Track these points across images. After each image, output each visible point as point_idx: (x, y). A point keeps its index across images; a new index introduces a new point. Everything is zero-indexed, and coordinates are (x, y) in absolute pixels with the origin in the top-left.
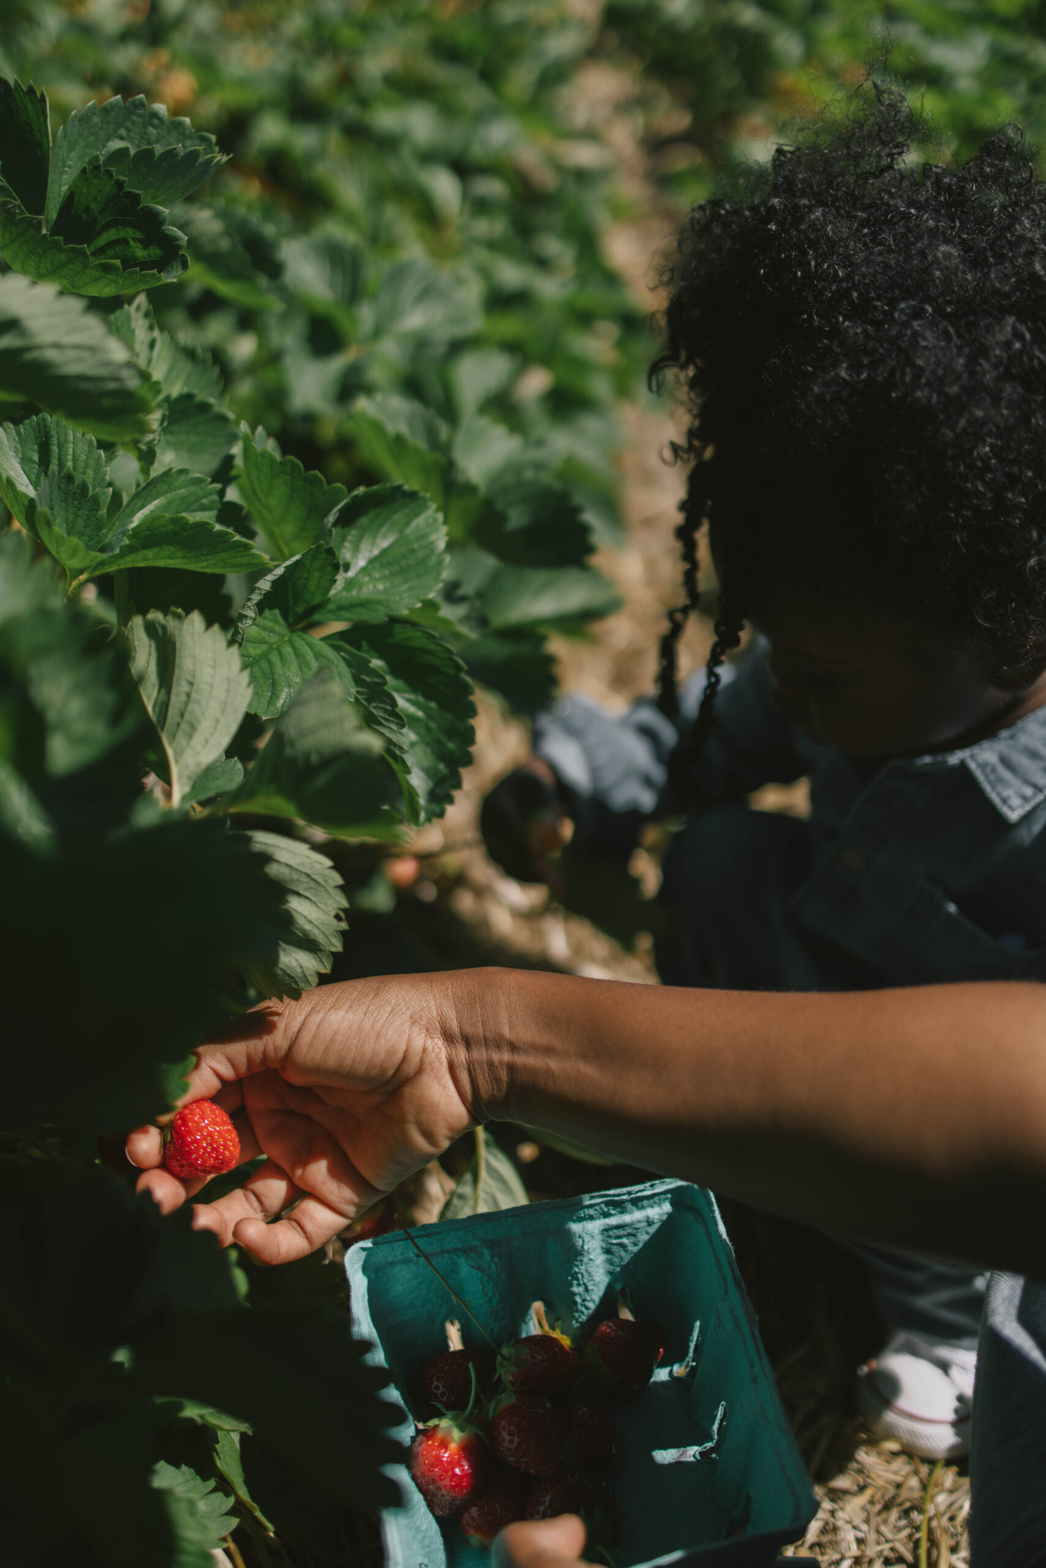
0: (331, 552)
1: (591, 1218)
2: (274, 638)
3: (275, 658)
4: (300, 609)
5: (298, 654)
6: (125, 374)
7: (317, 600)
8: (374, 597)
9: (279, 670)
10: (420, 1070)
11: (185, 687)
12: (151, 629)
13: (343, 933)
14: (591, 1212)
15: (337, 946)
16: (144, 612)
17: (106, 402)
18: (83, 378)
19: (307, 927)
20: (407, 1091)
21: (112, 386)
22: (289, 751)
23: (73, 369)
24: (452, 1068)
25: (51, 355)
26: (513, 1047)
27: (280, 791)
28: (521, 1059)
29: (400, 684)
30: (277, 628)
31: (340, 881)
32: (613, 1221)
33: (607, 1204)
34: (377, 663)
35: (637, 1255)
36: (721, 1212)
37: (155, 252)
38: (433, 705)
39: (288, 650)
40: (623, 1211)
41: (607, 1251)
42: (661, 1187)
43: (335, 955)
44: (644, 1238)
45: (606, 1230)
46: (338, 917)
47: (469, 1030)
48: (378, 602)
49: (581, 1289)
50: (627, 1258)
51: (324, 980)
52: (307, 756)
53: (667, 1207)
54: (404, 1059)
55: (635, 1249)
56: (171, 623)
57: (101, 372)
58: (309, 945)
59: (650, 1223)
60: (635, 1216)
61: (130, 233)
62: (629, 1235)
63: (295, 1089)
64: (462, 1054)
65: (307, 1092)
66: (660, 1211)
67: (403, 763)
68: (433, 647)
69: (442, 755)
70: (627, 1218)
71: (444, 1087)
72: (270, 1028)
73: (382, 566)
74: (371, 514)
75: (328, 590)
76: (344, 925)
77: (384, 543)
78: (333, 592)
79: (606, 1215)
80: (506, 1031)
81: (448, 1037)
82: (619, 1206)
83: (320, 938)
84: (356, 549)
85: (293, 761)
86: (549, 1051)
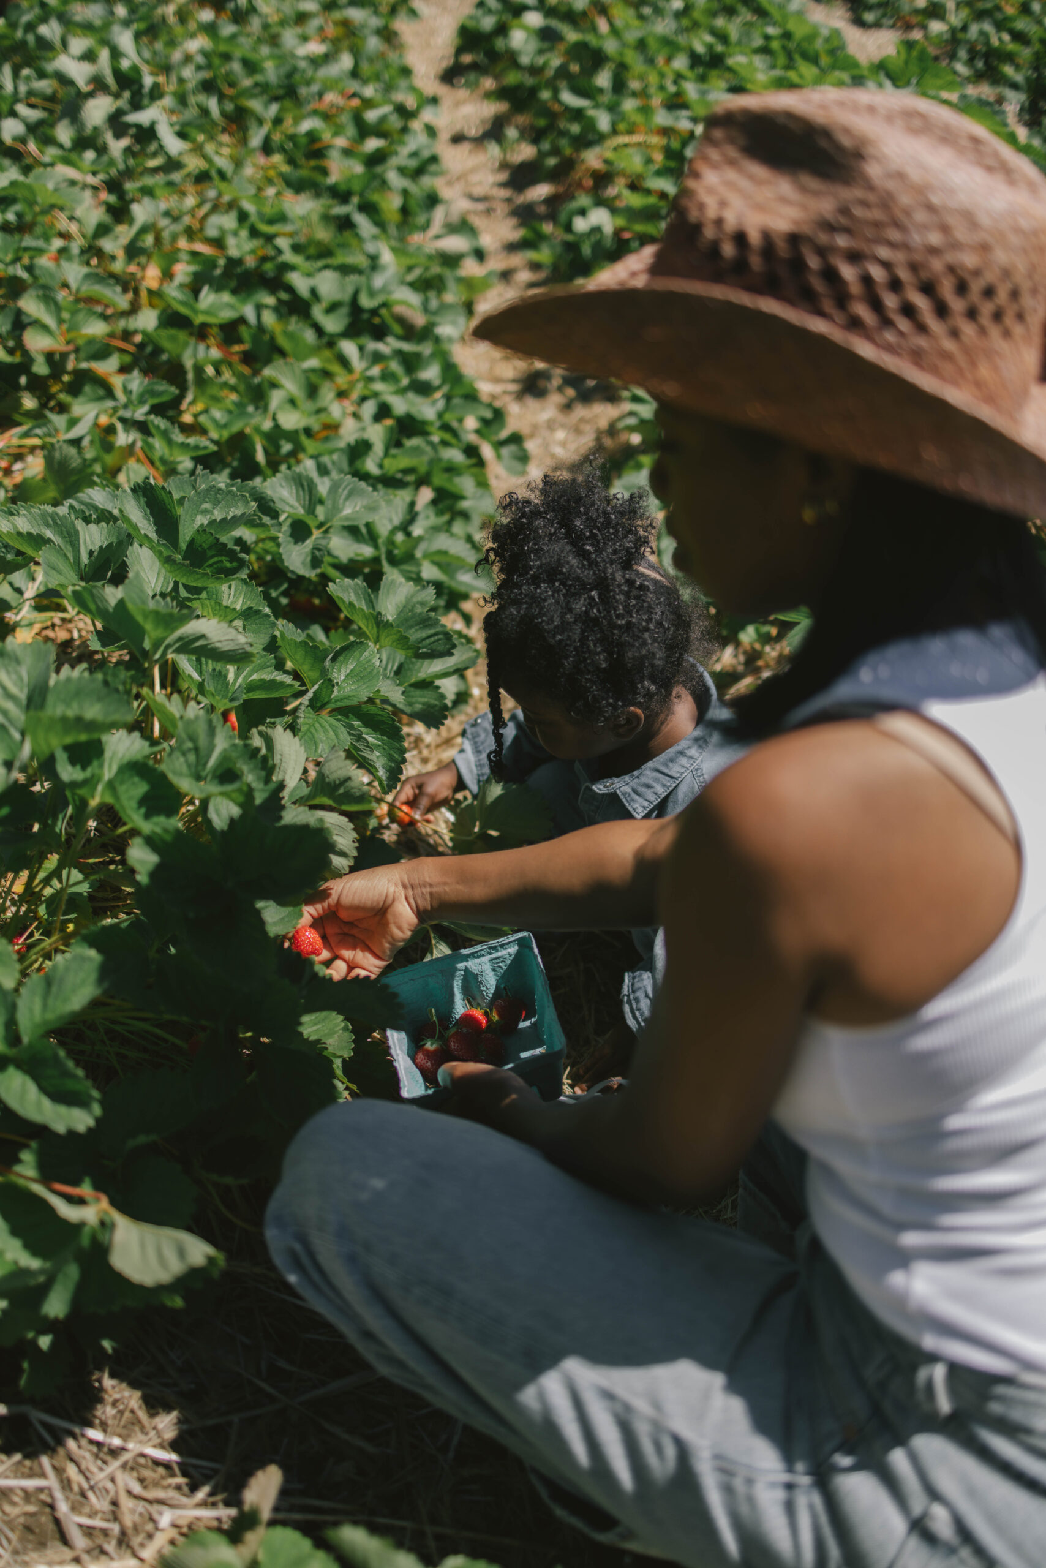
0: (330, 680)
1: (483, 955)
2: (310, 721)
3: (313, 730)
4: (319, 705)
5: (322, 727)
6: (245, 646)
7: (326, 700)
8: (351, 694)
9: (316, 736)
10: (393, 901)
11: (279, 757)
12: (261, 734)
13: (357, 848)
14: (483, 952)
15: (355, 854)
16: (257, 727)
17: (238, 657)
18: (230, 651)
19: (341, 847)
20: (389, 910)
21: (240, 651)
22: (327, 780)
23: (226, 649)
24: (406, 898)
25: (218, 645)
26: (431, 885)
27: (325, 795)
28: (435, 889)
29: (369, 730)
30: (311, 716)
31: (352, 826)
32: (494, 956)
33: (490, 948)
34: (356, 723)
35: (506, 970)
36: (536, 943)
37: (235, 564)
38: (385, 738)
39: (317, 725)
40: (497, 951)
41: (494, 970)
42: (512, 938)
43: (355, 857)
44: (508, 962)
45: (492, 960)
46: (354, 842)
47: (412, 882)
48: (353, 696)
49: (485, 988)
50: (502, 971)
51: (352, 870)
52: (335, 782)
53: (516, 948)
54: (386, 897)
55: (505, 968)
56: (269, 731)
57: (237, 647)
58: (343, 854)
59: (510, 955)
60: (502, 953)
61: (223, 558)
62: (502, 962)
63: (346, 923)
64: (410, 893)
65: (351, 924)
66: (513, 950)
67: (375, 768)
68: (381, 713)
69: (391, 758)
70: (499, 954)
71: (404, 906)
72: (329, 895)
73: (352, 677)
74: (344, 655)
75: (330, 695)
76: (357, 845)
77: (351, 667)
78: (333, 696)
79: (490, 954)
80: (427, 879)
81: (404, 886)
82: (494, 948)
83: (347, 851)
84: (339, 672)
85: (329, 783)
86: (445, 884)
